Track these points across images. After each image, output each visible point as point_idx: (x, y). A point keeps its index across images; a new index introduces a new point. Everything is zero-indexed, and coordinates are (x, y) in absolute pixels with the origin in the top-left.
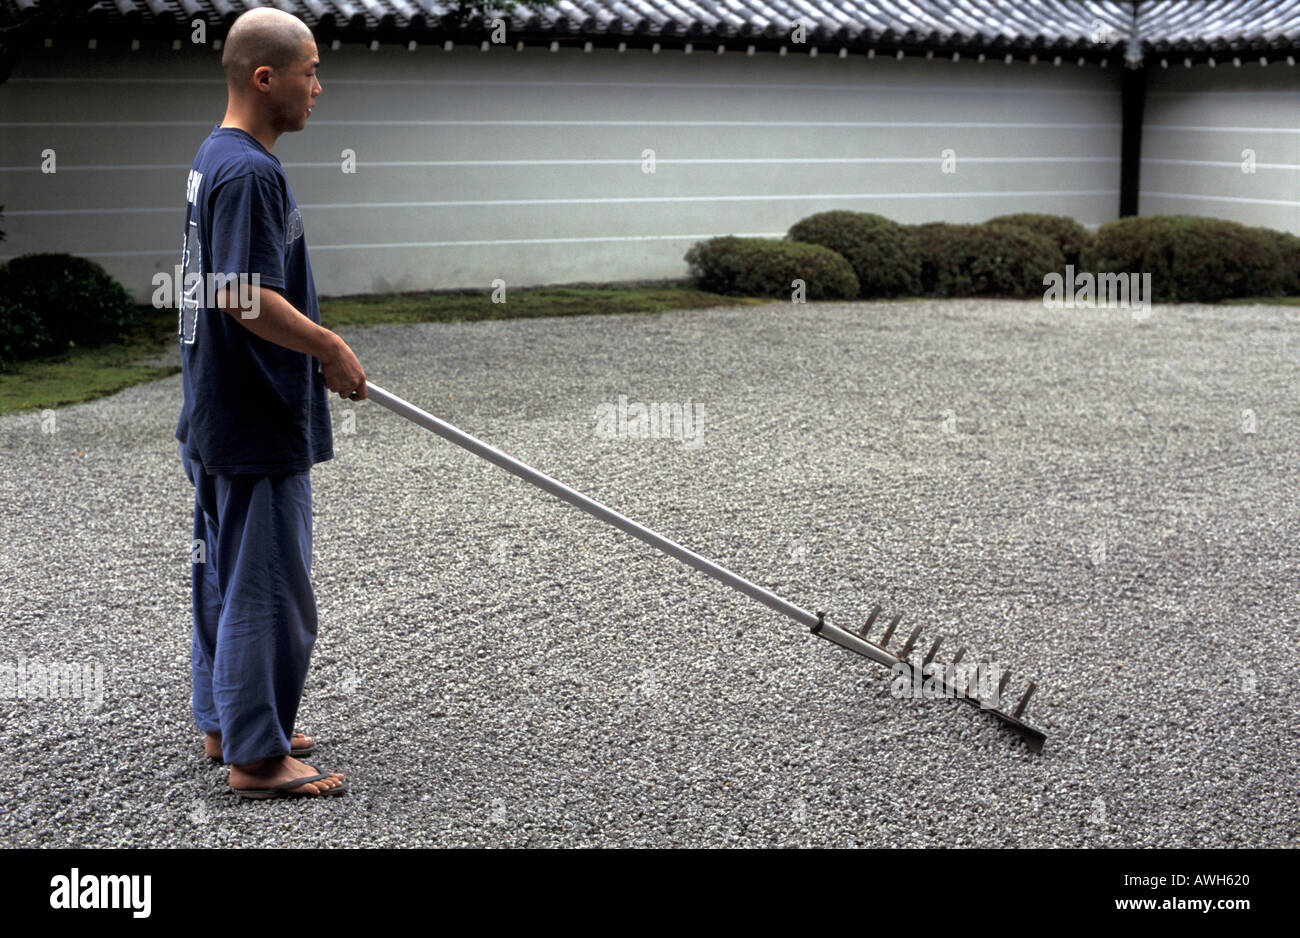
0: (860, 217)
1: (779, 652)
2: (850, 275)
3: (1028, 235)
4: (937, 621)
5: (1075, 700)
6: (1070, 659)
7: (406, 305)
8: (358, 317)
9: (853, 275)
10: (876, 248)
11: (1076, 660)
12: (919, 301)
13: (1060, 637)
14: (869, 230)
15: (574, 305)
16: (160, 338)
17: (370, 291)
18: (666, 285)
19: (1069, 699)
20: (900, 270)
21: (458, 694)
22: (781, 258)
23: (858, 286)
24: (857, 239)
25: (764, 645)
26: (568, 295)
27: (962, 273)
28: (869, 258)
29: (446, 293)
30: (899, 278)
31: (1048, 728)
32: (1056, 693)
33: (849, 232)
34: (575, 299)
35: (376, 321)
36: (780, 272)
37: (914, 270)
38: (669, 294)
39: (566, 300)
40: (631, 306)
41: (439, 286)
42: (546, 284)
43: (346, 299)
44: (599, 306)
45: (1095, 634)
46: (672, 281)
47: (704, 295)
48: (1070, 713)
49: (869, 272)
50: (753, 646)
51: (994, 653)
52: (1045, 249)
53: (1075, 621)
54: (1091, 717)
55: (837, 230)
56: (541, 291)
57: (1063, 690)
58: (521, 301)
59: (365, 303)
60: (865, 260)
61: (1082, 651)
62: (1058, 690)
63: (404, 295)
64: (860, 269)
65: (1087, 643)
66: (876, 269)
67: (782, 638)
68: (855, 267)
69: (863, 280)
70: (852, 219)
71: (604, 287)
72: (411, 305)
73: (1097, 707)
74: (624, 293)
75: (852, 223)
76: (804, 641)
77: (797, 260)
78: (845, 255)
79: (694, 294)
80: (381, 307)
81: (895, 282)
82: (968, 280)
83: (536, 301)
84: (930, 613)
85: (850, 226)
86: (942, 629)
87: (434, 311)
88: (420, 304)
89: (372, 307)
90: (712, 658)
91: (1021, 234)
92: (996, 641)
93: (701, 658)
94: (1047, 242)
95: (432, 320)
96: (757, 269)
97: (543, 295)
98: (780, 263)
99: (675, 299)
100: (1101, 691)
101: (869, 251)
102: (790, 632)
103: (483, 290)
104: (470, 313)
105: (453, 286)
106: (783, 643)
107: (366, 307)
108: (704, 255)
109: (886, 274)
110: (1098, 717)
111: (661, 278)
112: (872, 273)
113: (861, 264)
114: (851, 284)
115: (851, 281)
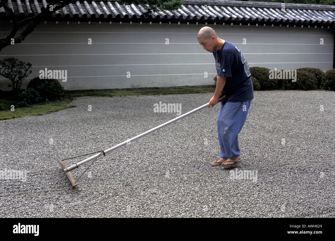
0: (261, 68)
1: (218, 186)
3: (307, 73)
4: (267, 177)
5: (305, 202)
6: (305, 189)
7: (138, 91)
8: (124, 94)
9: (259, 84)
10: (265, 76)
11: (307, 190)
12: (277, 91)
13: (303, 183)
14: (263, 72)
15: (183, 91)
16: (72, 99)
17: (130, 87)
19: (303, 202)
20: (272, 82)
21: (121, 196)
23: (260, 87)
24: (260, 74)
25: (214, 183)
26: (182, 89)
27: (289, 83)
28: (263, 79)
29: (150, 88)
30: (271, 84)
31: (296, 210)
32: (300, 200)
33: (258, 72)
34: (184, 90)
35: (129, 95)
37: (276, 82)
38: (209, 89)
39: (182, 90)
40: (198, 91)
41: (148, 86)
42: (177, 86)
43: (123, 89)
44: (190, 91)
45: (314, 182)
46: (211, 85)
48: (303, 206)
49: (263, 83)
50: (211, 184)
51: (283, 187)
52: (311, 77)
53: (308, 178)
54: (310, 208)
55: (255, 72)
56: (175, 88)
57: (302, 199)
58: (169, 90)
59: (127, 90)
60: (262, 80)
61: (309, 187)
62: (300, 199)
63: (139, 88)
64: (261, 82)
65: (311, 185)
66: (265, 82)
67: (220, 182)
68: (259, 82)
69: (261, 84)
70: (259, 69)
71: (192, 87)
72: (140, 91)
73: (312, 204)
74: (197, 88)
75: (259, 70)
76: (226, 183)
78: (257, 78)
80: (131, 91)
82: (290, 85)
83: (173, 90)
84: (265, 175)
85: (258, 71)
86: (268, 180)
87: (145, 92)
88: (142, 91)
89: (130, 91)
90: (198, 187)
91: (305, 73)
92: (284, 183)
93: (195, 187)
94: (312, 75)
95: (144, 94)
97: (175, 89)
100: (314, 199)
101: (263, 77)
102: (222, 180)
103: (160, 87)
104: (155, 93)
105: (152, 86)
106: (220, 183)
107: (127, 91)
109: (268, 83)
110: (312, 208)
111: (208, 85)
112: (264, 83)
113: (261, 81)
114: (258, 86)
115: (258, 85)
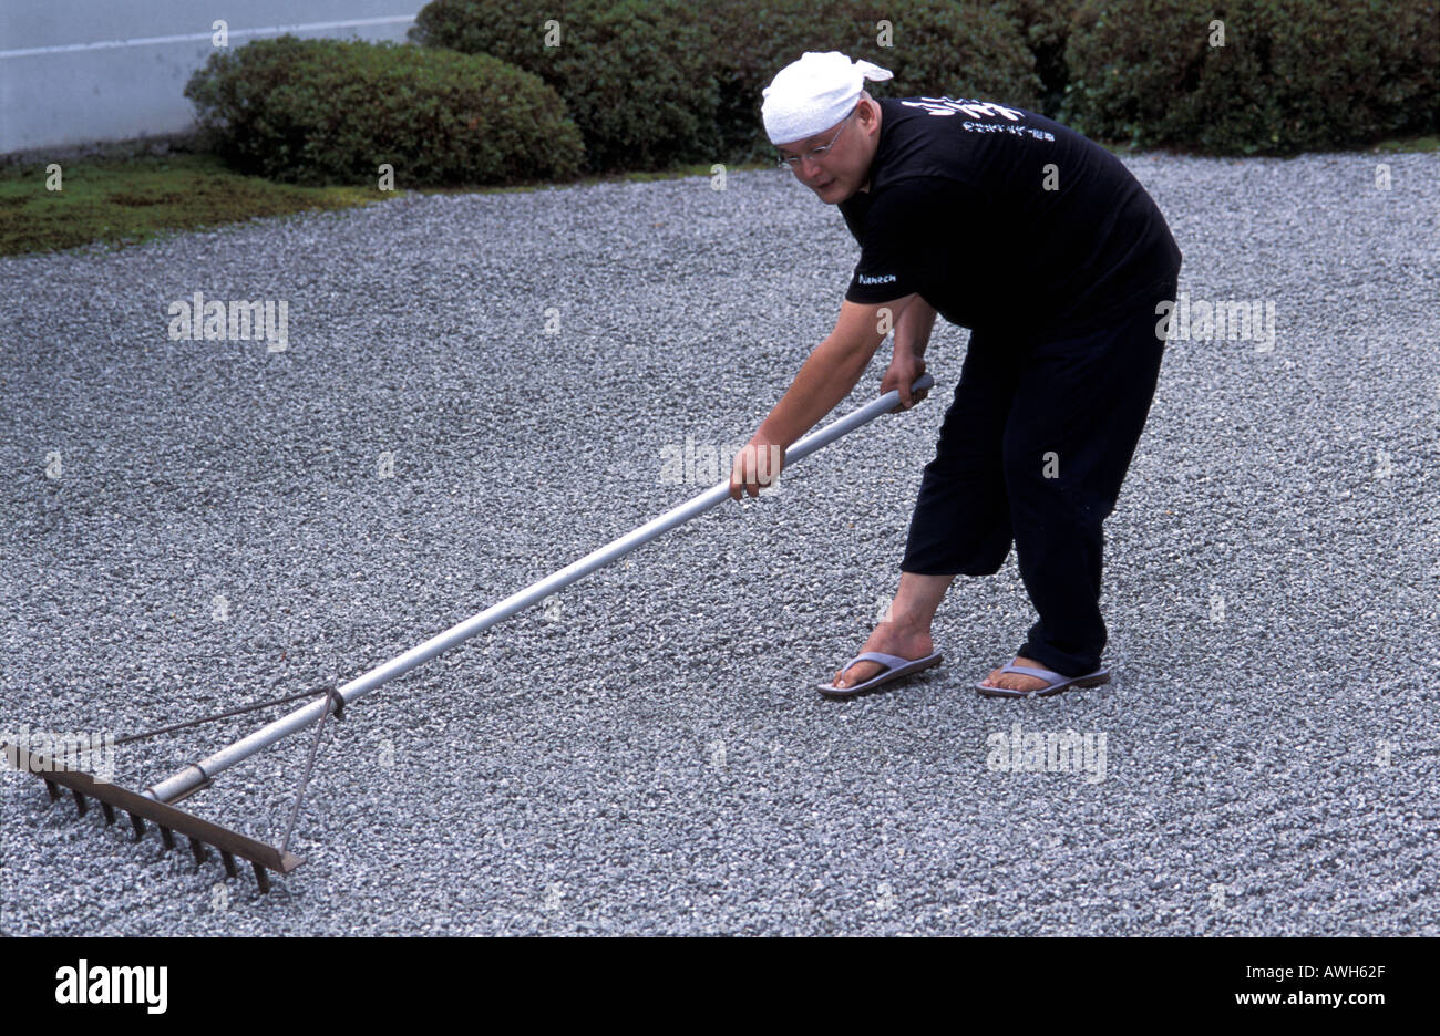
2: (561, 124)
9: (569, 124)
10: (616, 58)
18: (144, 153)
22: (406, 93)
23: (583, 148)
28: (602, 81)
30: (672, 124)
36: (404, 125)
37: (704, 102)
46: (159, 140)
47: (237, 181)
49: (604, 112)
60: (593, 86)
64: (585, 110)
66: (619, 107)
68: (571, 104)
69: (590, 137)
77: (443, 97)
78: (549, 79)
79: (215, 178)
81: (663, 131)
96: (352, 120)
98: (403, 107)
99: (169, 199)
101: (602, 65)
108: (229, 90)
109: (640, 115)
111: (133, 134)
112: (610, 116)
113: (586, 94)
114: (567, 146)
115: (565, 138)
